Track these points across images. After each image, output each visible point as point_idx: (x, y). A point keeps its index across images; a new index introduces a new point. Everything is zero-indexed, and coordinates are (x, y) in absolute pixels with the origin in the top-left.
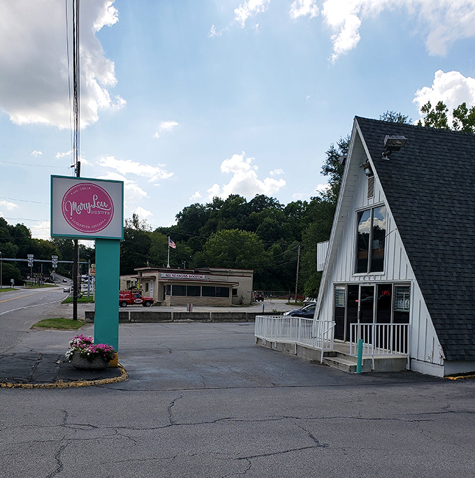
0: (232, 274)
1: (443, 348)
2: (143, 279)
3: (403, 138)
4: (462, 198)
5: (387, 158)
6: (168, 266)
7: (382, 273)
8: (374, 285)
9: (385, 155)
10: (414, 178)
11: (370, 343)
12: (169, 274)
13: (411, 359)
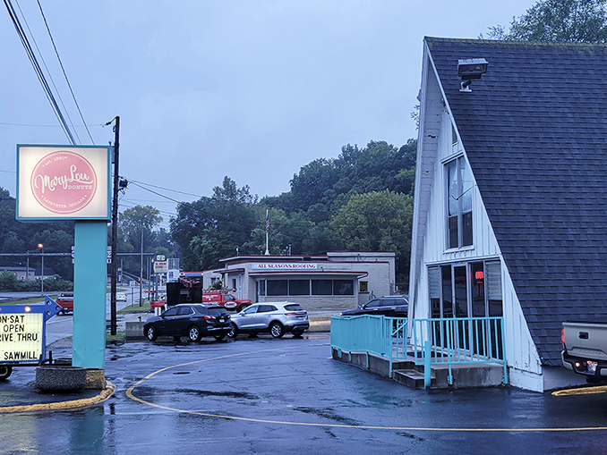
0: (363, 259)
1: (538, 349)
2: (231, 273)
3: (483, 61)
4: (583, 136)
5: (467, 90)
6: (267, 253)
7: (472, 247)
8: (466, 264)
9: (465, 86)
10: (507, 114)
11: (468, 348)
12: (263, 264)
13: (508, 368)
